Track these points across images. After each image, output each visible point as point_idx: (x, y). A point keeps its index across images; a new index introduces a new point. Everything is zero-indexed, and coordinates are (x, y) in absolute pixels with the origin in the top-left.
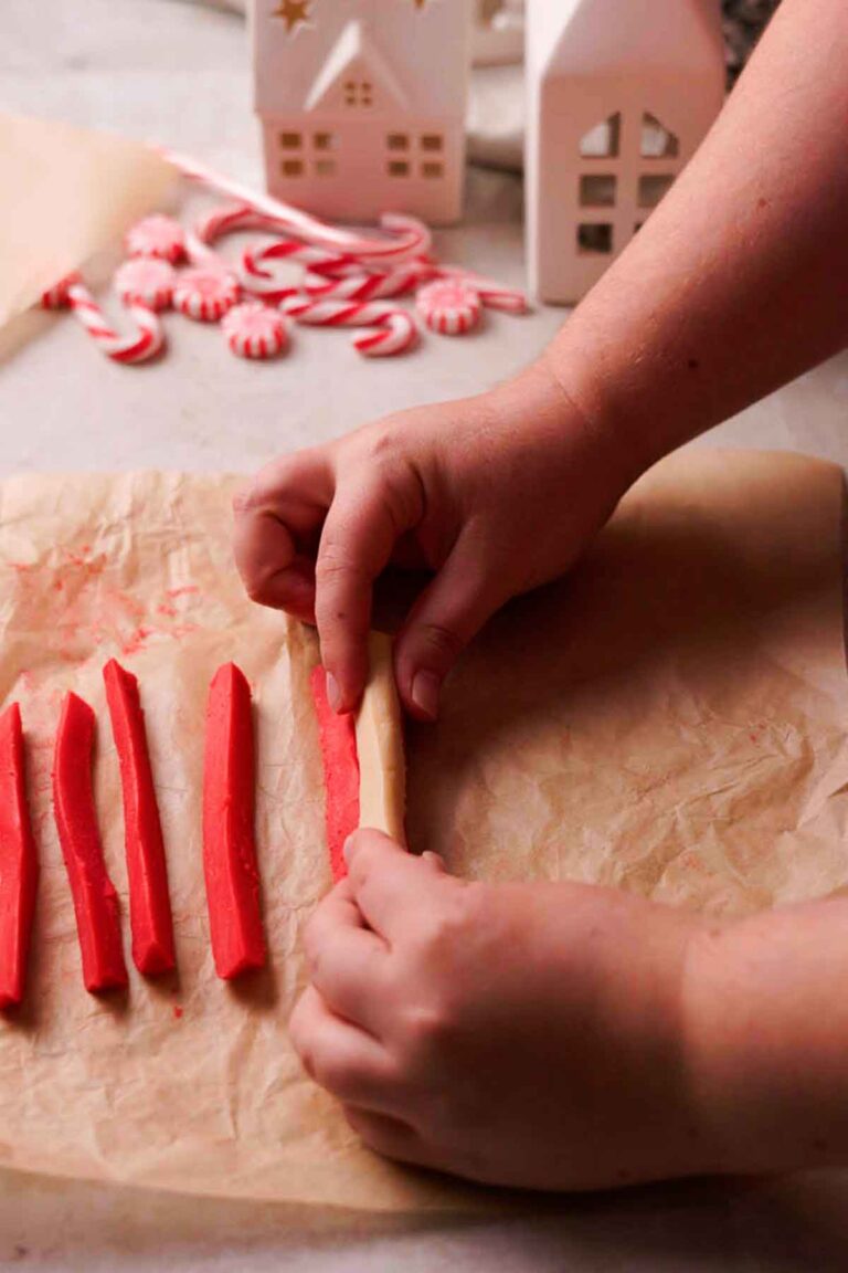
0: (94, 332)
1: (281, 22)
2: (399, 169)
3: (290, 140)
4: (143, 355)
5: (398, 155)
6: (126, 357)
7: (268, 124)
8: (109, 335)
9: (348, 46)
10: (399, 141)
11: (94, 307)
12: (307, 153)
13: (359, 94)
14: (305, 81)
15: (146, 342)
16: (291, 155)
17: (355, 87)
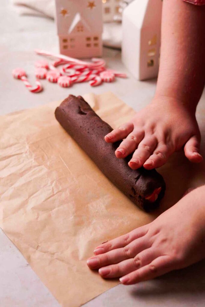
0: (27, 86)
1: (62, 15)
2: (88, 45)
3: (65, 41)
4: (38, 91)
5: (88, 42)
6: (34, 91)
7: (60, 38)
8: (30, 86)
9: (77, 19)
10: (88, 39)
11: (27, 81)
12: (69, 43)
13: (80, 29)
14: (68, 27)
15: (39, 88)
16: (65, 44)
17: (80, 27)
